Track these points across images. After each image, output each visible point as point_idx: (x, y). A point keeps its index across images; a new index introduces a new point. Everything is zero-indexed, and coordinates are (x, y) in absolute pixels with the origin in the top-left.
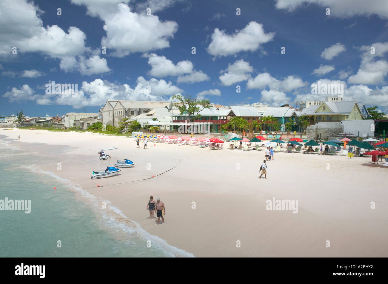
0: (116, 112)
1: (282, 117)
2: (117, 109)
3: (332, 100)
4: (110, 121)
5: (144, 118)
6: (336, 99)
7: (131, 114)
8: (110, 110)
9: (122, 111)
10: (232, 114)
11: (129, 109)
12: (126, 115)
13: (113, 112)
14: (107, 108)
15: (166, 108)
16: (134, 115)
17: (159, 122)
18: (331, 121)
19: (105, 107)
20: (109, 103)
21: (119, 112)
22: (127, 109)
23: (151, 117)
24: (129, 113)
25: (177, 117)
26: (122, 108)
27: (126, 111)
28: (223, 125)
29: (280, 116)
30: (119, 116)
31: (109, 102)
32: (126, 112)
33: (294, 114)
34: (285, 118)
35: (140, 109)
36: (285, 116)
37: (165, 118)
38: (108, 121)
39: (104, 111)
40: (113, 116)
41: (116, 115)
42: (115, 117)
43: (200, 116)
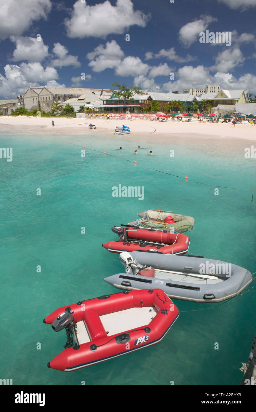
0: (42, 98)
1: (185, 102)
2: (43, 95)
3: (211, 88)
4: (35, 106)
5: (76, 102)
6: (214, 88)
7: (57, 100)
8: (34, 96)
9: (49, 97)
10: (150, 99)
11: (56, 95)
12: (54, 101)
13: (38, 98)
14: (29, 94)
15: (93, 94)
16: (60, 100)
17: (93, 105)
18: (226, 104)
19: (26, 94)
20: (32, 90)
21: (46, 98)
22: (55, 95)
23: (83, 101)
24: (56, 98)
25: (106, 101)
26: (50, 94)
27: (54, 96)
28: (144, 107)
29: (184, 101)
30: (46, 102)
31: (31, 88)
32: (54, 98)
33: (195, 99)
34: (188, 102)
35: (65, 95)
36: (188, 101)
37: (95, 102)
38: (32, 106)
39: (26, 97)
40: (39, 101)
41: (42, 100)
42: (41, 102)
43: (133, 99)
